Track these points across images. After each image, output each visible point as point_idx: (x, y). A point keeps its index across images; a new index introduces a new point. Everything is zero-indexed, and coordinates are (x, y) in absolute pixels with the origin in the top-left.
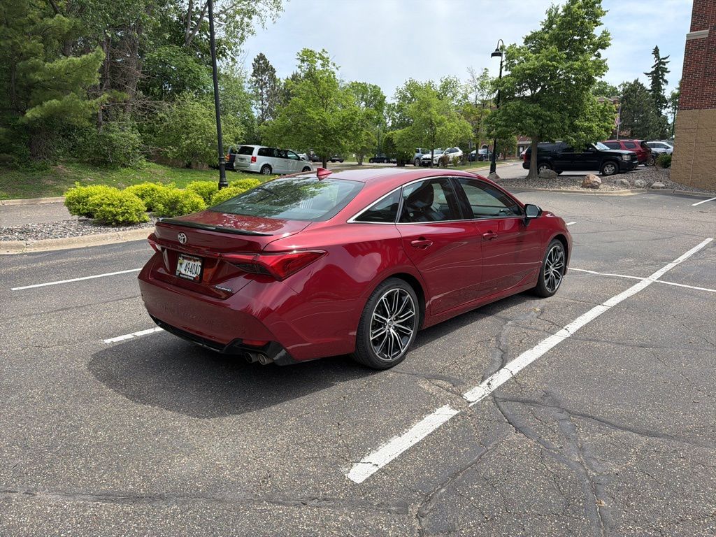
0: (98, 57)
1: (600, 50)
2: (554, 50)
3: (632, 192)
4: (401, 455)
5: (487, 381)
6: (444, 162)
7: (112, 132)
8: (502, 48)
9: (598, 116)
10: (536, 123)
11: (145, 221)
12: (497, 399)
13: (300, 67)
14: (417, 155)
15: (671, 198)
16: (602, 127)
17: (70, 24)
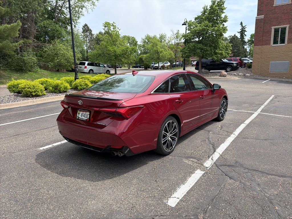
0: (18, 25)
1: (224, 23)
2: (207, 23)
3: (239, 78)
4: (187, 193)
5: (211, 158)
6: (163, 68)
7: (25, 57)
8: (186, 22)
9: (224, 49)
10: (201, 52)
11: (44, 95)
12: (217, 165)
13: (104, 29)
14: (152, 65)
15: (254, 80)
16: (226, 53)
17: (5, 10)
